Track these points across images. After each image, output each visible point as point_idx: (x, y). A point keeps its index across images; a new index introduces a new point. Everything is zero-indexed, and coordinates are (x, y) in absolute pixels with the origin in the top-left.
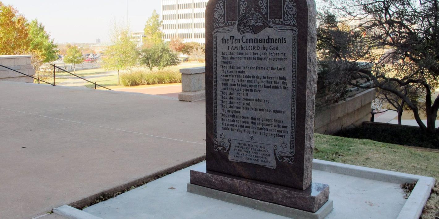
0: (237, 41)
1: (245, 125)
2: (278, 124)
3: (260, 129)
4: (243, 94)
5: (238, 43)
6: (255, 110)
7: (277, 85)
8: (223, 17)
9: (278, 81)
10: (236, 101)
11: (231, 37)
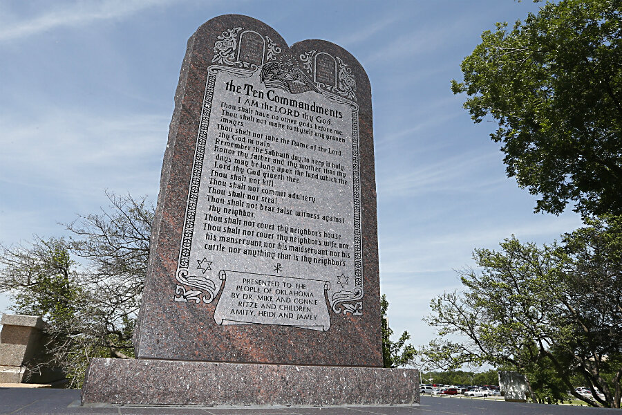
0: (257, 94)
1: (264, 240)
2: (332, 240)
3: (296, 249)
4: (264, 182)
5: (259, 97)
6: (286, 212)
7: (328, 175)
8: (233, 53)
9: (329, 169)
10: (246, 192)
11: (245, 85)
